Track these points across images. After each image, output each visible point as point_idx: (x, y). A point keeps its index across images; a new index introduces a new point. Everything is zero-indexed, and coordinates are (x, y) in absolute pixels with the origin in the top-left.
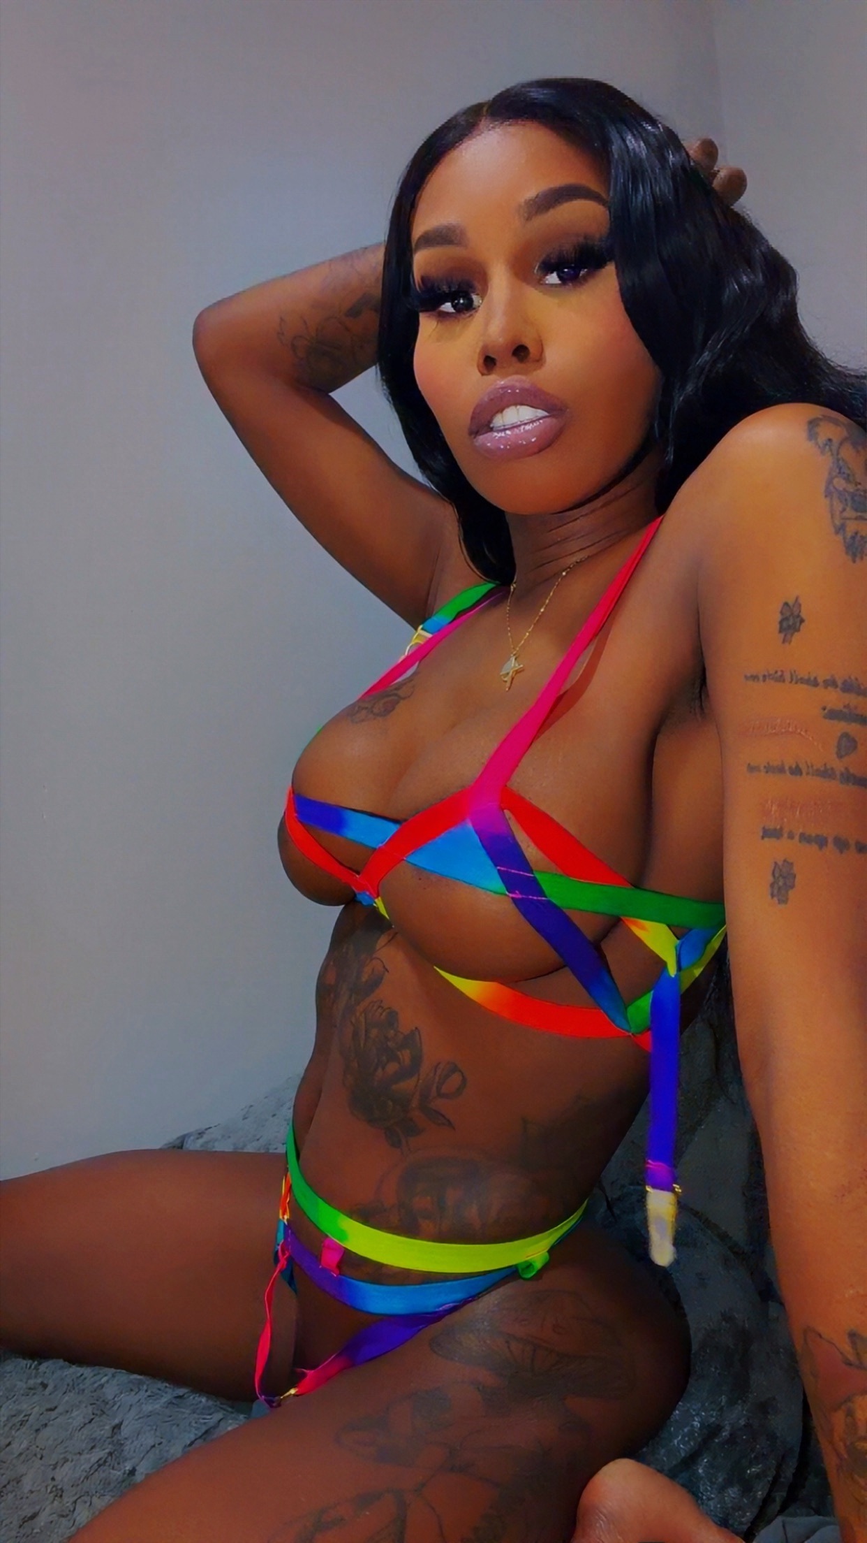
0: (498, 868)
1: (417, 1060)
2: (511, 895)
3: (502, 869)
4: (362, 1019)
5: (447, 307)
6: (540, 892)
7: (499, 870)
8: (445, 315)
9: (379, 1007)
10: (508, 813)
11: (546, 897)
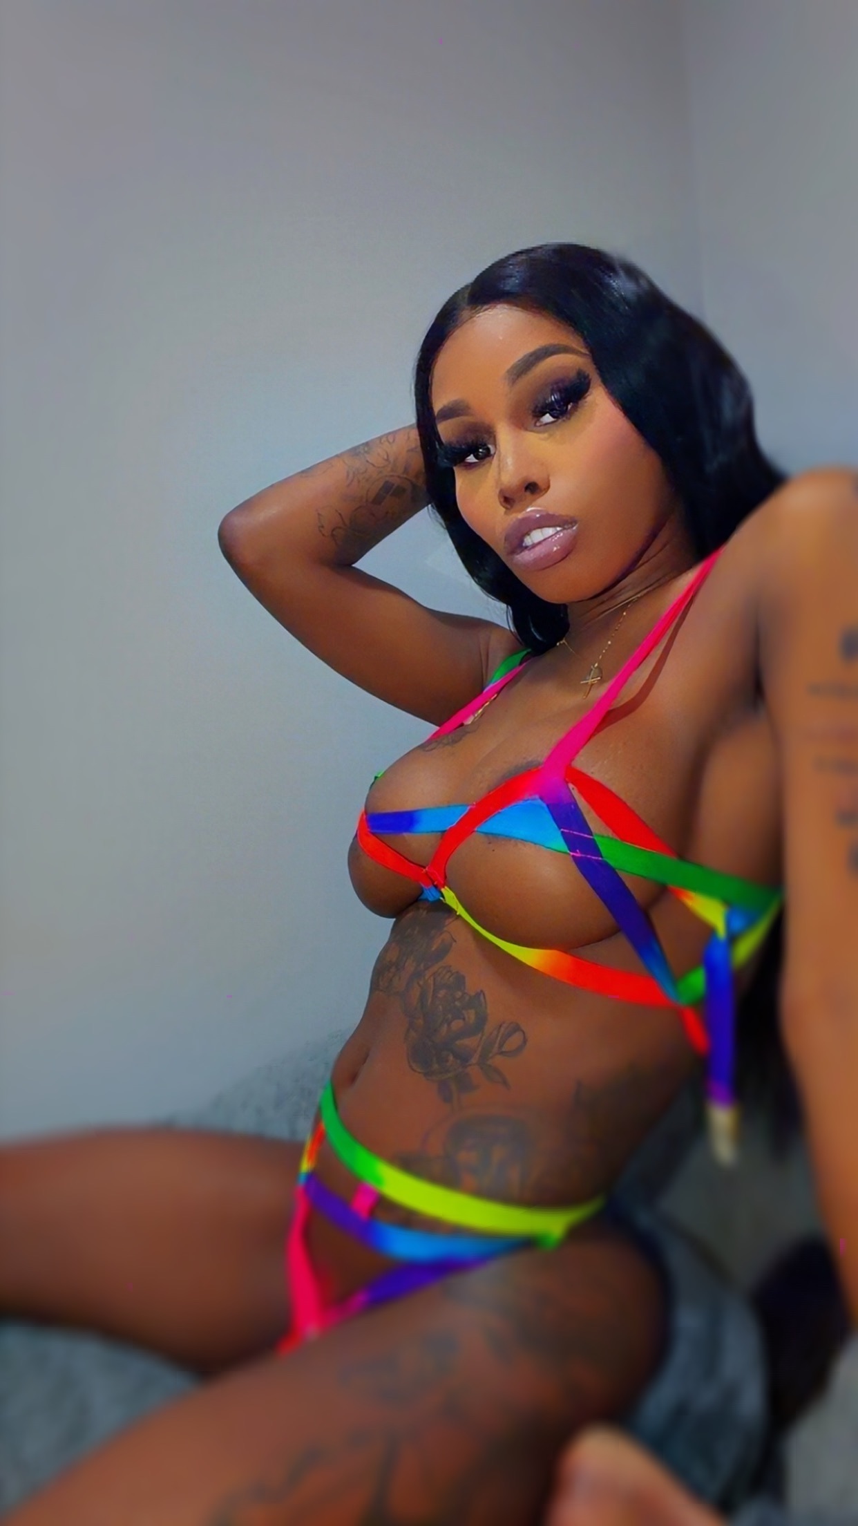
0: (562, 830)
1: (482, 1020)
2: (572, 854)
3: (566, 831)
4: (431, 982)
5: (471, 459)
6: (598, 853)
7: (562, 832)
8: (471, 465)
9: (448, 972)
10: (571, 786)
11: (602, 857)
